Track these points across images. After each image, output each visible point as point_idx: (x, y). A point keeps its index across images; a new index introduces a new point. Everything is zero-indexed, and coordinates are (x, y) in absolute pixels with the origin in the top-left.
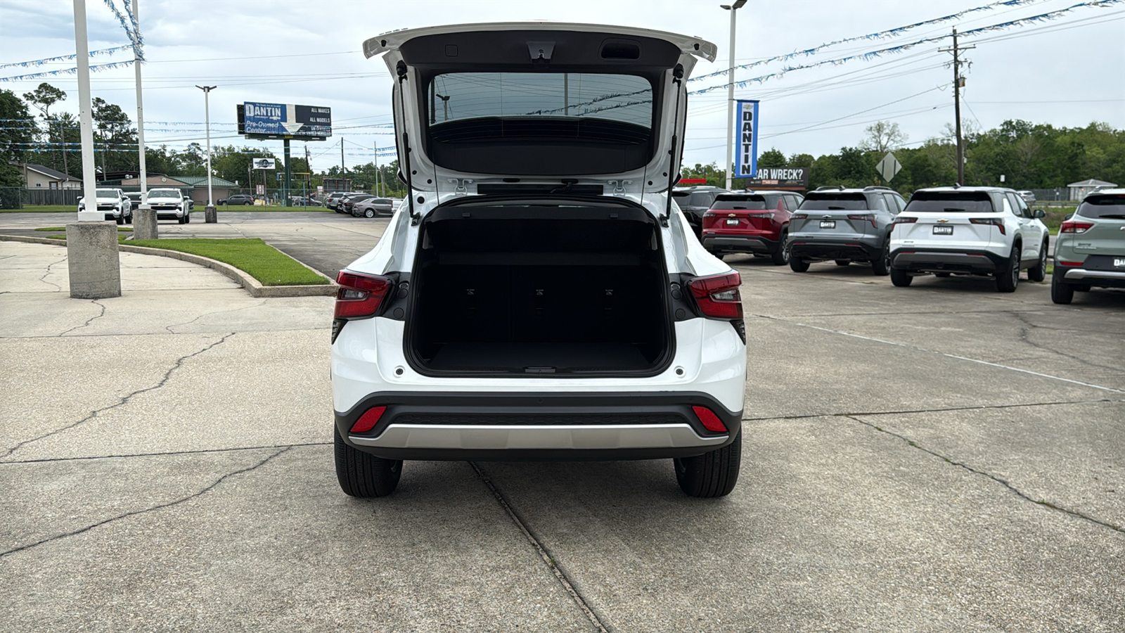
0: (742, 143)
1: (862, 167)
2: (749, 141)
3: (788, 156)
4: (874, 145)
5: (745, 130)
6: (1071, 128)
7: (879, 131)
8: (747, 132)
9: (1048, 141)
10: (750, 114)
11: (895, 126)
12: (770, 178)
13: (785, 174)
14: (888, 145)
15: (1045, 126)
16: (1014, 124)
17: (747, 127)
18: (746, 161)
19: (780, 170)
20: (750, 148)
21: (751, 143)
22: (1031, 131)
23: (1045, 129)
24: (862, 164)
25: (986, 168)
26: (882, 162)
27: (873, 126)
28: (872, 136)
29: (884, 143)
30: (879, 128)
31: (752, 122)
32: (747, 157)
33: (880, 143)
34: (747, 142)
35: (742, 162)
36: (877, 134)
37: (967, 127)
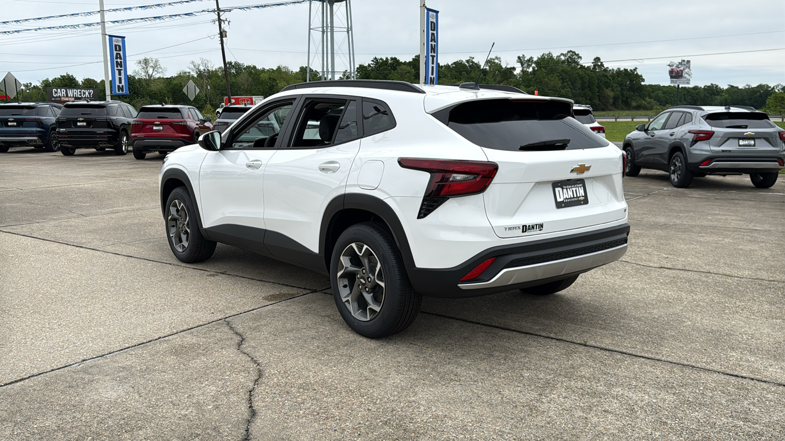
0: (116, 68)
1: (137, 89)
2: (121, 67)
3: (80, 80)
4: (143, 74)
5: (117, 58)
6: (268, 69)
7: (146, 64)
8: (119, 60)
9: (256, 76)
10: (119, 46)
11: (157, 61)
12: (67, 96)
13: (79, 93)
14: (154, 74)
15: (252, 66)
16: (233, 64)
17: (118, 56)
18: (120, 82)
19: (74, 90)
20: (122, 72)
21: (123, 68)
22: (244, 69)
23: (252, 68)
24: (137, 87)
25: (221, 93)
26: (186, 86)
27: (141, 59)
28: (141, 67)
29: (150, 72)
30: (146, 62)
31: (121, 53)
32: (120, 79)
33: (147, 72)
34: (119, 68)
35: (117, 83)
36: (144, 66)
37: (205, 65)
